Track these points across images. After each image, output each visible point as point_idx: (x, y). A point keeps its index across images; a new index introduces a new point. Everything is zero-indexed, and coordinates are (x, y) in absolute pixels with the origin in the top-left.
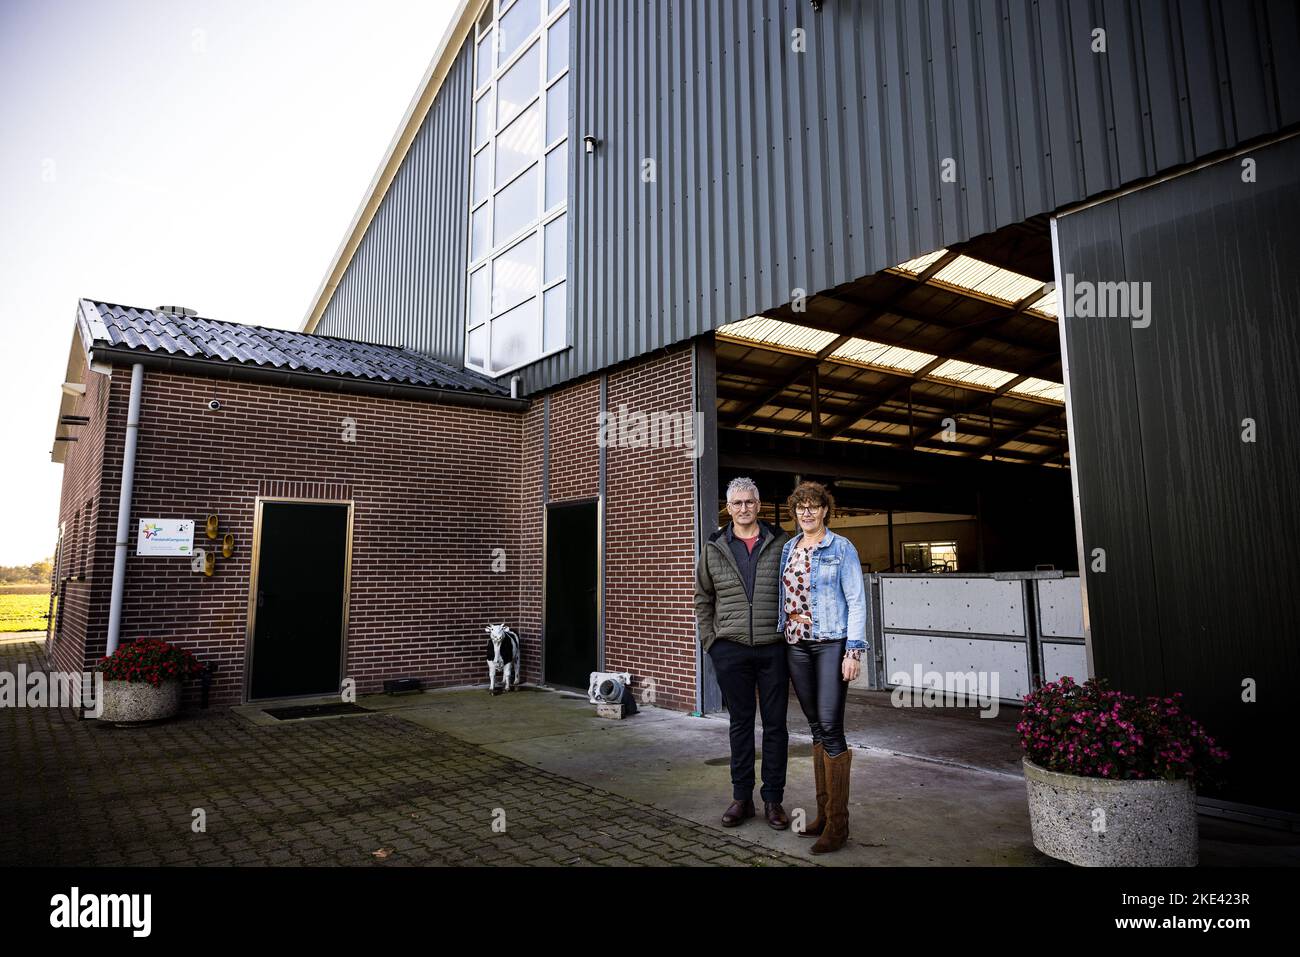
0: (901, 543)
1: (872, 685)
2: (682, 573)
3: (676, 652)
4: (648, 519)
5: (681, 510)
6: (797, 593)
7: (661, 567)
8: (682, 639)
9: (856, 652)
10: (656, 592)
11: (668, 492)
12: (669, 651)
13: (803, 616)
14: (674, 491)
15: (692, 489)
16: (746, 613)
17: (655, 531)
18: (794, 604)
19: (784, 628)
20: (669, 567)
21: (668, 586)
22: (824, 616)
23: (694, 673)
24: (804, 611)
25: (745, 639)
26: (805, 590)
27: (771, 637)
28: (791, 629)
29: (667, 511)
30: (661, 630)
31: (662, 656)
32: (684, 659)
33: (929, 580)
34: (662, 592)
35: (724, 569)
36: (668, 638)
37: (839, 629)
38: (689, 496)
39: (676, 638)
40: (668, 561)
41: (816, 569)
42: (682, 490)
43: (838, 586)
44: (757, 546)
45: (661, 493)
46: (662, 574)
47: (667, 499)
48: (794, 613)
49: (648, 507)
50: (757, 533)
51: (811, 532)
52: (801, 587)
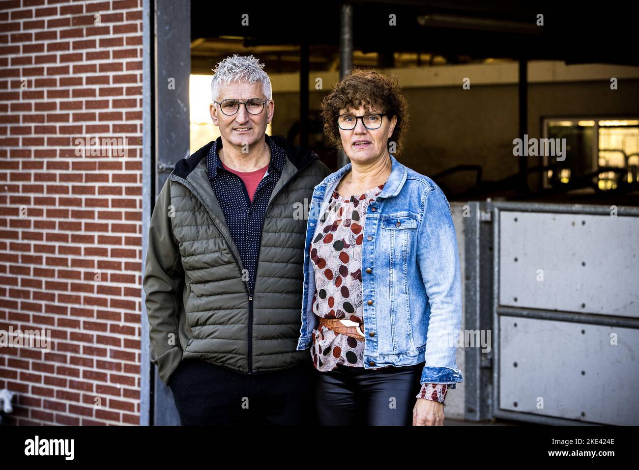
0: (542, 119)
1: (470, 410)
2: (116, 203)
3: (102, 352)
4: (51, 94)
5: (117, 79)
6: (338, 282)
7: (77, 190)
8: (114, 329)
9: (439, 388)
10: (64, 238)
11: (92, 44)
12: (88, 350)
13: (347, 323)
14: (104, 43)
15: (139, 40)
16: (243, 313)
17: (65, 118)
18: (331, 302)
19: (311, 342)
20: (91, 190)
21: (89, 227)
22: (387, 323)
23: (136, 394)
24: (347, 315)
25: (238, 362)
26: (349, 277)
27: (287, 357)
28: (324, 344)
29: (90, 81)
30: (75, 312)
31: (74, 361)
32: (118, 367)
33: (588, 218)
34: (76, 239)
35: (202, 230)
36: (88, 326)
37: (413, 348)
38: (133, 53)
39: (103, 327)
40: (90, 178)
41: (374, 238)
42: (119, 42)
43: (413, 270)
44: (266, 187)
45: (77, 45)
46: (78, 202)
47: (90, 56)
48: (331, 316)
49: (51, 71)
50: (264, 161)
51: (366, 163)
52: (343, 271)
